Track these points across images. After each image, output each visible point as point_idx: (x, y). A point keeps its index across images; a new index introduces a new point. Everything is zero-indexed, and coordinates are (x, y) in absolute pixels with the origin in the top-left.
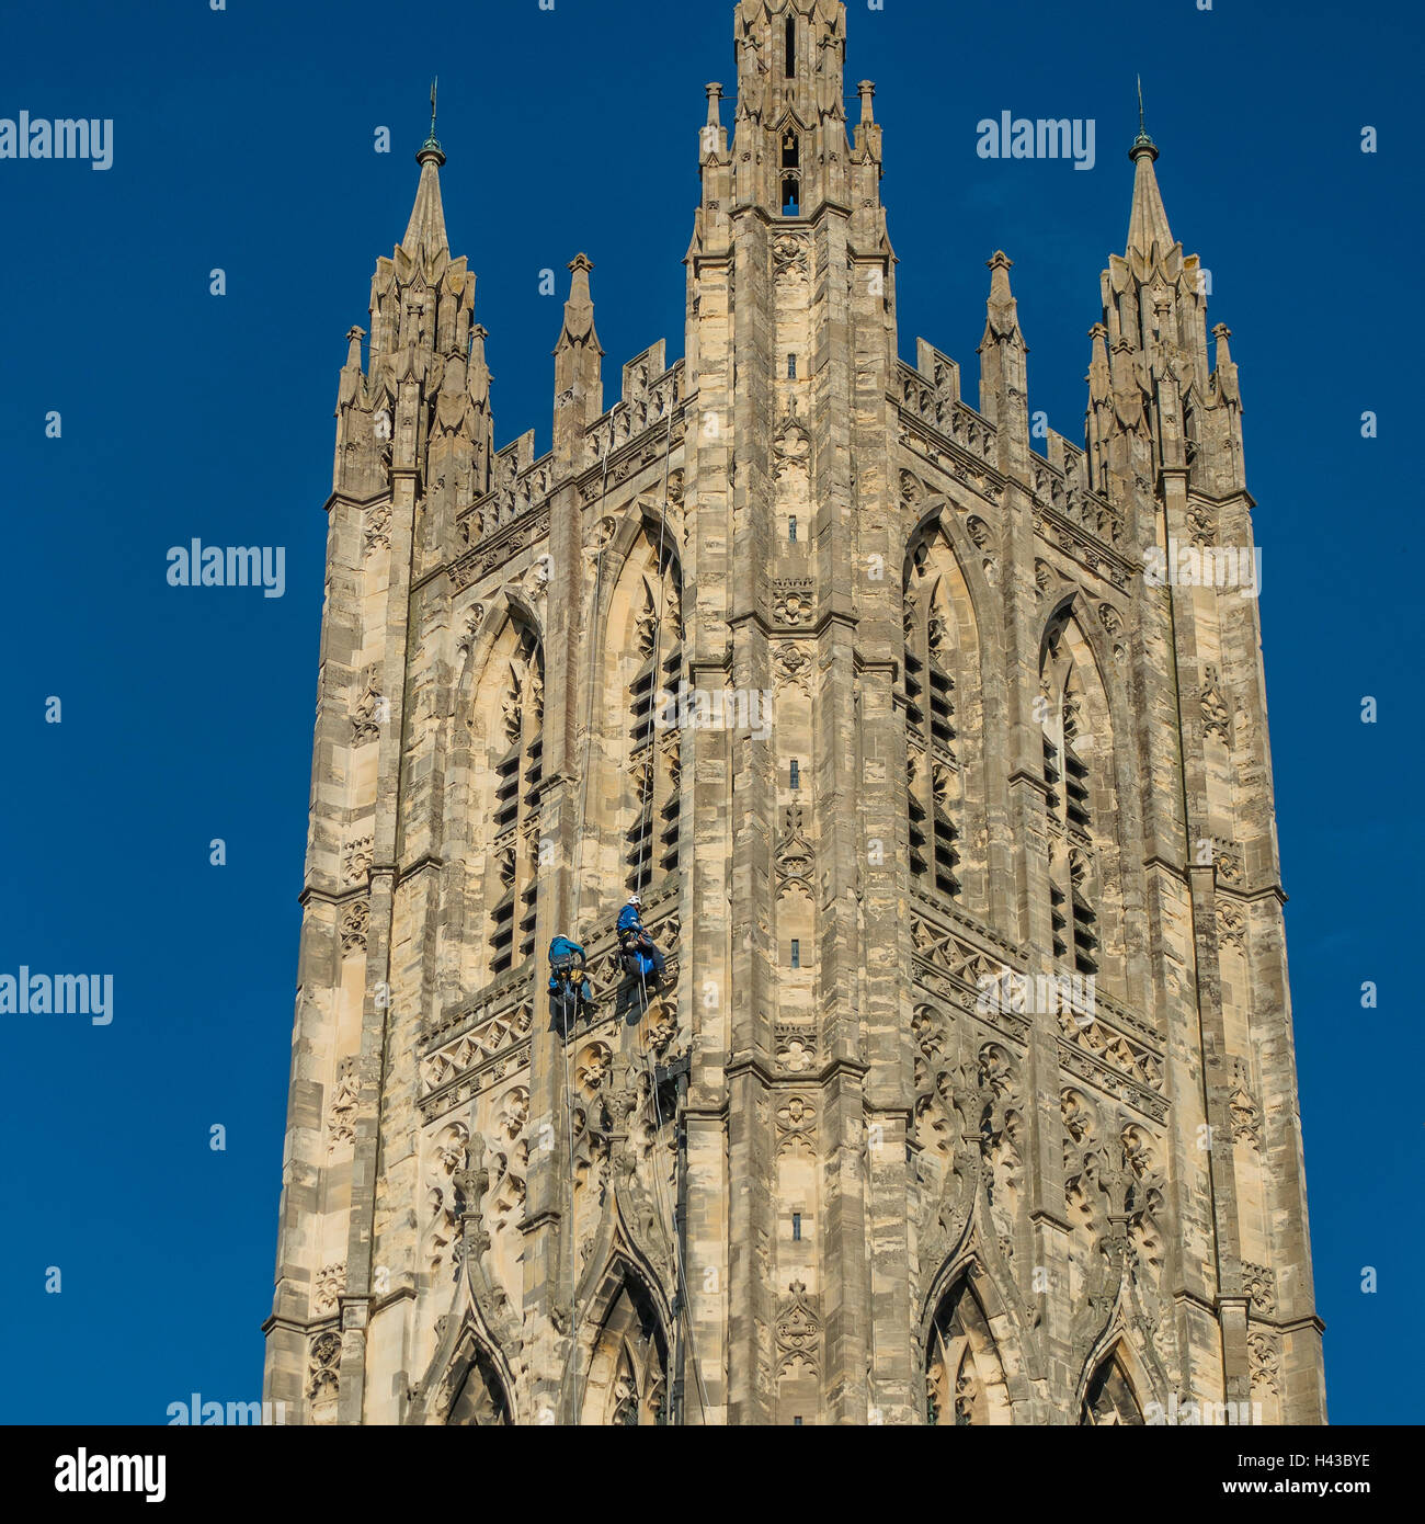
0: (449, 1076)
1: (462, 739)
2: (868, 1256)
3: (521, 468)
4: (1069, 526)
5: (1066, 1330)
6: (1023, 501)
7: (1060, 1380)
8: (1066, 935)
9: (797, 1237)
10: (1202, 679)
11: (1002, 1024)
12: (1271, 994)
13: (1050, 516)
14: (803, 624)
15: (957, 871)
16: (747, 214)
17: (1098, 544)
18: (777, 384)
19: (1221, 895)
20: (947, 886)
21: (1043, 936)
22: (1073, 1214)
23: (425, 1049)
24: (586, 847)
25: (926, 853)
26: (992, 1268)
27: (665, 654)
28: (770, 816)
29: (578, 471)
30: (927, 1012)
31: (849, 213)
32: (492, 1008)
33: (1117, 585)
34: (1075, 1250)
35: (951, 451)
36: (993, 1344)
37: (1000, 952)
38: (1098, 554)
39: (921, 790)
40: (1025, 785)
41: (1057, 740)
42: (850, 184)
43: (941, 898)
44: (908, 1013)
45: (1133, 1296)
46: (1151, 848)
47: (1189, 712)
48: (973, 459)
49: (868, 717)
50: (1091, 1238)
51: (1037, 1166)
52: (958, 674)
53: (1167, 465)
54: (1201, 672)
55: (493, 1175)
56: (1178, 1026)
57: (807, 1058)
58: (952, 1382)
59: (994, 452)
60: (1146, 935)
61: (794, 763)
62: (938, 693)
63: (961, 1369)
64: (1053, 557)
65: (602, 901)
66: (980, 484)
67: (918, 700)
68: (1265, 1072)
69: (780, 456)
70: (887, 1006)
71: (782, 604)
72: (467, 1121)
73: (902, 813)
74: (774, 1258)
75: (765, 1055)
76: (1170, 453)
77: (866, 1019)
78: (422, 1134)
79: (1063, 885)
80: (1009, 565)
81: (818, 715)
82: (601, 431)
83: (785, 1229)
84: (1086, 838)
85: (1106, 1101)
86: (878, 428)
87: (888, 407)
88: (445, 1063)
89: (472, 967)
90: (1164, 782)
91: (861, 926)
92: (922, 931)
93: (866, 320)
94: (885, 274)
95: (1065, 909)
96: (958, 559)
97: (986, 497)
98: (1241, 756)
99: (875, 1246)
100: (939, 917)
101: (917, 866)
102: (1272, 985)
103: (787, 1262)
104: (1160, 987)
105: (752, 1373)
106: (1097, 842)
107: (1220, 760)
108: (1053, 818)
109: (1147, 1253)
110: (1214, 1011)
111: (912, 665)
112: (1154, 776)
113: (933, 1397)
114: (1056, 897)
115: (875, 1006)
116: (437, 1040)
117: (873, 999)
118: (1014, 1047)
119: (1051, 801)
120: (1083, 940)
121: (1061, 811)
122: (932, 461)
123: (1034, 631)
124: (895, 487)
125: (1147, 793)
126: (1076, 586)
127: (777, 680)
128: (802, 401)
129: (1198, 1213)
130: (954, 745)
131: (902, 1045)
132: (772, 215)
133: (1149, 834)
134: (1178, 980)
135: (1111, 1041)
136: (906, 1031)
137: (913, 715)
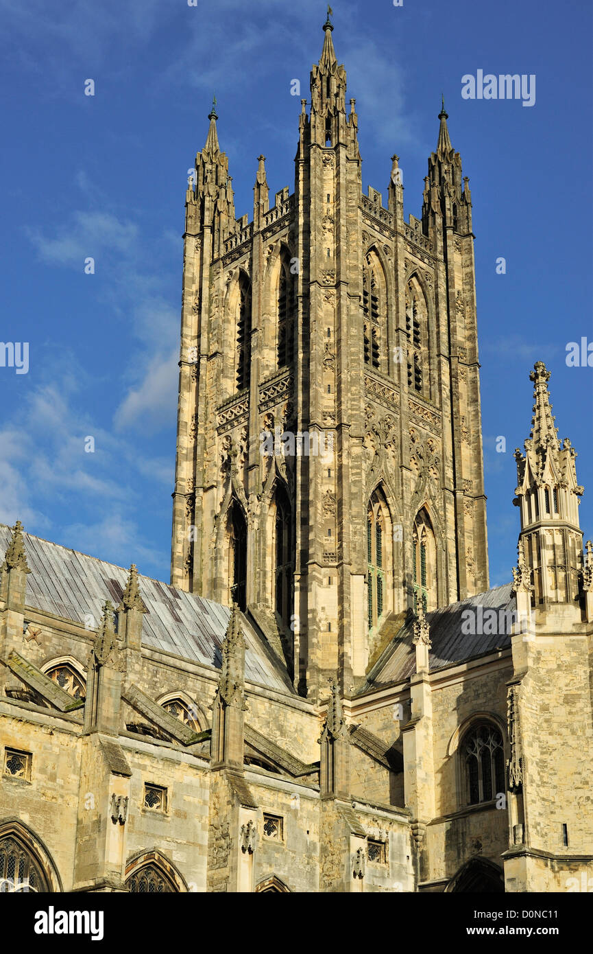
0: (225, 421)
1: (226, 314)
2: (350, 481)
3: (244, 226)
4: (415, 247)
5: (409, 500)
6: (401, 239)
7: (407, 516)
8: (412, 379)
9: (329, 476)
10: (456, 296)
11: (392, 409)
12: (474, 396)
13: (410, 243)
14: (332, 284)
15: (379, 359)
16: (314, 147)
17: (425, 252)
18: (324, 204)
19: (460, 365)
20: (376, 365)
21: (404, 381)
22: (413, 466)
23: (217, 412)
24: (266, 352)
25: (370, 354)
26: (387, 483)
27: (289, 290)
28: (321, 345)
29: (261, 229)
30: (370, 406)
31: (347, 146)
32: (238, 401)
33: (430, 265)
34: (413, 476)
35: (379, 224)
36: (387, 505)
37: (392, 386)
38: (425, 255)
39: (368, 335)
40: (400, 332)
41: (411, 316)
42: (347, 135)
43: (374, 369)
44: (363, 406)
45: (430, 490)
46: (439, 351)
47: (452, 307)
48: (385, 226)
49: (352, 313)
50: (417, 473)
51: (401, 451)
52: (380, 296)
53: (447, 225)
54: (456, 293)
55: (239, 452)
56: (446, 406)
57: (332, 421)
58: (375, 517)
59: (392, 223)
60: (437, 378)
61: (329, 329)
62: (373, 302)
63: (378, 513)
64: (411, 257)
65: (270, 368)
66: (387, 234)
67: (367, 305)
68: (472, 420)
69: (324, 228)
70: (356, 405)
71: (325, 277)
72: (230, 435)
73: (362, 343)
74: (322, 483)
75: (320, 421)
76: (448, 221)
77: (351, 409)
78: (217, 439)
79: (412, 363)
80: (396, 261)
81: (336, 313)
82: (269, 216)
83: (326, 474)
84: (419, 348)
85: (423, 431)
86: (355, 218)
87: (359, 210)
88: (223, 417)
89: (230, 386)
90: (444, 329)
91: (349, 380)
92: (368, 380)
93: (352, 182)
94: (358, 165)
95: (412, 370)
96: (380, 259)
97: (390, 238)
98: (468, 321)
99: (352, 478)
100: (373, 376)
101: (366, 358)
102: (475, 393)
103: (326, 484)
104: (441, 395)
105: (316, 517)
106: (422, 348)
107: (461, 322)
108: (409, 341)
109: (435, 476)
110: (457, 402)
111: (365, 293)
112: (441, 328)
113: (370, 521)
114: (409, 367)
115: (353, 405)
116: (221, 410)
117: (353, 403)
118: (395, 415)
119: (408, 336)
120: (418, 380)
121: (411, 339)
122: (373, 227)
123: (404, 282)
124: (360, 237)
125: (438, 333)
126: (417, 267)
127: (324, 302)
128: (332, 210)
129: (451, 464)
130: (378, 319)
131: (361, 417)
132: (322, 147)
133: (438, 346)
134: (446, 393)
135: (425, 412)
136: (362, 412)
137: (366, 310)
